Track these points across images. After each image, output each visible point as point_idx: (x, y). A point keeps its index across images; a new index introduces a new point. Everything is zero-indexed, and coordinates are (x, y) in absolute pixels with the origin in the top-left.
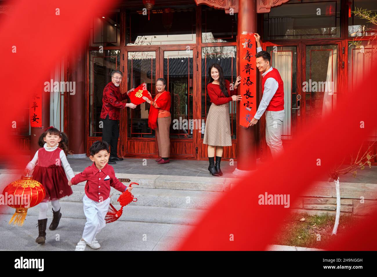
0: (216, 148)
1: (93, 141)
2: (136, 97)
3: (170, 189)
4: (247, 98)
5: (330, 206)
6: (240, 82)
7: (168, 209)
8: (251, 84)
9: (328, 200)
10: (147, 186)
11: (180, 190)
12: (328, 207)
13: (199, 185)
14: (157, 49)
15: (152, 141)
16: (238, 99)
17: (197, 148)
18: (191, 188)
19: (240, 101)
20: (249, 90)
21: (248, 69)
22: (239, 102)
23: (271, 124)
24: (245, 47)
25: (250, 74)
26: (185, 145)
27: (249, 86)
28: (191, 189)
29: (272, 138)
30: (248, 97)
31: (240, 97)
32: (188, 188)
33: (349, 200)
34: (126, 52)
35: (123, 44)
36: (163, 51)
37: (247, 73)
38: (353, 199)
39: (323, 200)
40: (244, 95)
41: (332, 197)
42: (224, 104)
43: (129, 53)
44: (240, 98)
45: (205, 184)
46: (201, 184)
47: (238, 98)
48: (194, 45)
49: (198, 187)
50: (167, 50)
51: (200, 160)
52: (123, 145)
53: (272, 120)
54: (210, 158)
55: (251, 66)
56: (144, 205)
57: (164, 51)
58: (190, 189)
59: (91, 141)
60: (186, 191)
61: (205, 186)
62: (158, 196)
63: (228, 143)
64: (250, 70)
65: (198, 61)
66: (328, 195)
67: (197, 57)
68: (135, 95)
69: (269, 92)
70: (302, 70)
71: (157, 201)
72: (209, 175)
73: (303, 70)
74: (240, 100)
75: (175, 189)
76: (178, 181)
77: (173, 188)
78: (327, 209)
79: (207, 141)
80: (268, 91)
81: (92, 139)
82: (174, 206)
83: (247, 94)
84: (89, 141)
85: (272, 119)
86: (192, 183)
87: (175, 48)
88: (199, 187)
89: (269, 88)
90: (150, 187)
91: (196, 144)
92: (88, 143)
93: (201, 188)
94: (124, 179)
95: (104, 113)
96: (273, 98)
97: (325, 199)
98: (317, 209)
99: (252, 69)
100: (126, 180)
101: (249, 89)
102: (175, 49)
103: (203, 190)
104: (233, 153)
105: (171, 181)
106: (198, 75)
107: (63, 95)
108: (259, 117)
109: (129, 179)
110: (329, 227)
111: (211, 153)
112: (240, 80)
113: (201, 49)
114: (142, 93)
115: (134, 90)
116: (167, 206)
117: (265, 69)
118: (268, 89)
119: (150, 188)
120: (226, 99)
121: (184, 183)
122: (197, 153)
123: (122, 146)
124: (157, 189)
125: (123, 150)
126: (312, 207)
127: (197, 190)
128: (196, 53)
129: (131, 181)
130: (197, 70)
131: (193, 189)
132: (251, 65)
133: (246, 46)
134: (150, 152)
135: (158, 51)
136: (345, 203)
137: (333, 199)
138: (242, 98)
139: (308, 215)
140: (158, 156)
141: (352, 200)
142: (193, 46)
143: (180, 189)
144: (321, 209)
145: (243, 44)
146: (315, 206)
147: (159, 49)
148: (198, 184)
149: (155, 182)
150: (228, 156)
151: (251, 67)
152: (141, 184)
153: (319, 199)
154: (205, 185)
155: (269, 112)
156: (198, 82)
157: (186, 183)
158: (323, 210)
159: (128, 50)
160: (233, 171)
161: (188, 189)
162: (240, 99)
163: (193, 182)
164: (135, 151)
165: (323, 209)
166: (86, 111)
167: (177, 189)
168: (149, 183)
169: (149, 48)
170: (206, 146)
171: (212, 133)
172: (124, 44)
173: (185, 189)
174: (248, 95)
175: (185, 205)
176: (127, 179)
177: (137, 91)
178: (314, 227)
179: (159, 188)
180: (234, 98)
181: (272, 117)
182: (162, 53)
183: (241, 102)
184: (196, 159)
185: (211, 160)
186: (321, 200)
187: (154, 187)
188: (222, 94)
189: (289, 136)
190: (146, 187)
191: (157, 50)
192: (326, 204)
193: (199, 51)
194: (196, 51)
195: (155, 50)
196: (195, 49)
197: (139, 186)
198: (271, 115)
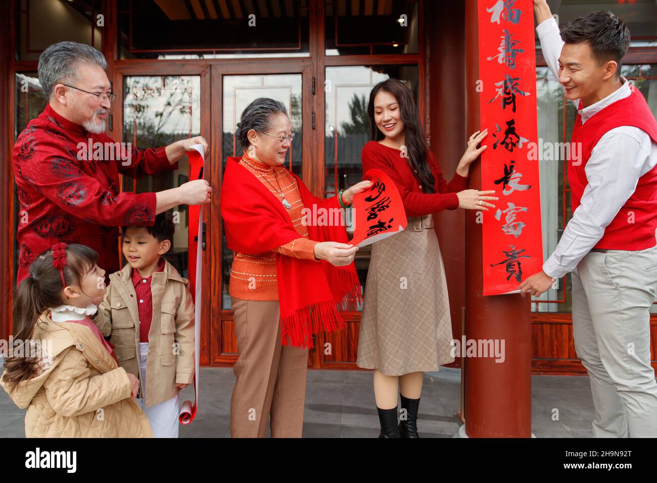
6: (482, 148)
14: (204, 71)
24: (495, 19)
35: (111, 54)
36: (221, 76)
47: (483, 198)
48: (303, 61)
50: (230, 73)
51: (322, 367)
57: (223, 75)
65: (315, 104)
67: (314, 94)
85: (615, 289)
87: (254, 68)
102: (255, 70)
106: (316, 139)
112: (482, 141)
113: (322, 71)
122: (314, 349)
128: (310, 84)
130: (314, 128)
135: (208, 76)
142: (302, 64)
147: (208, 70)
156: (315, 160)
169: (183, 65)
172: (113, 54)
182: (217, 82)
191: (204, 73)
193: (319, 76)
194: (311, 77)
195: (198, 73)
196: (308, 70)
198: (610, 273)
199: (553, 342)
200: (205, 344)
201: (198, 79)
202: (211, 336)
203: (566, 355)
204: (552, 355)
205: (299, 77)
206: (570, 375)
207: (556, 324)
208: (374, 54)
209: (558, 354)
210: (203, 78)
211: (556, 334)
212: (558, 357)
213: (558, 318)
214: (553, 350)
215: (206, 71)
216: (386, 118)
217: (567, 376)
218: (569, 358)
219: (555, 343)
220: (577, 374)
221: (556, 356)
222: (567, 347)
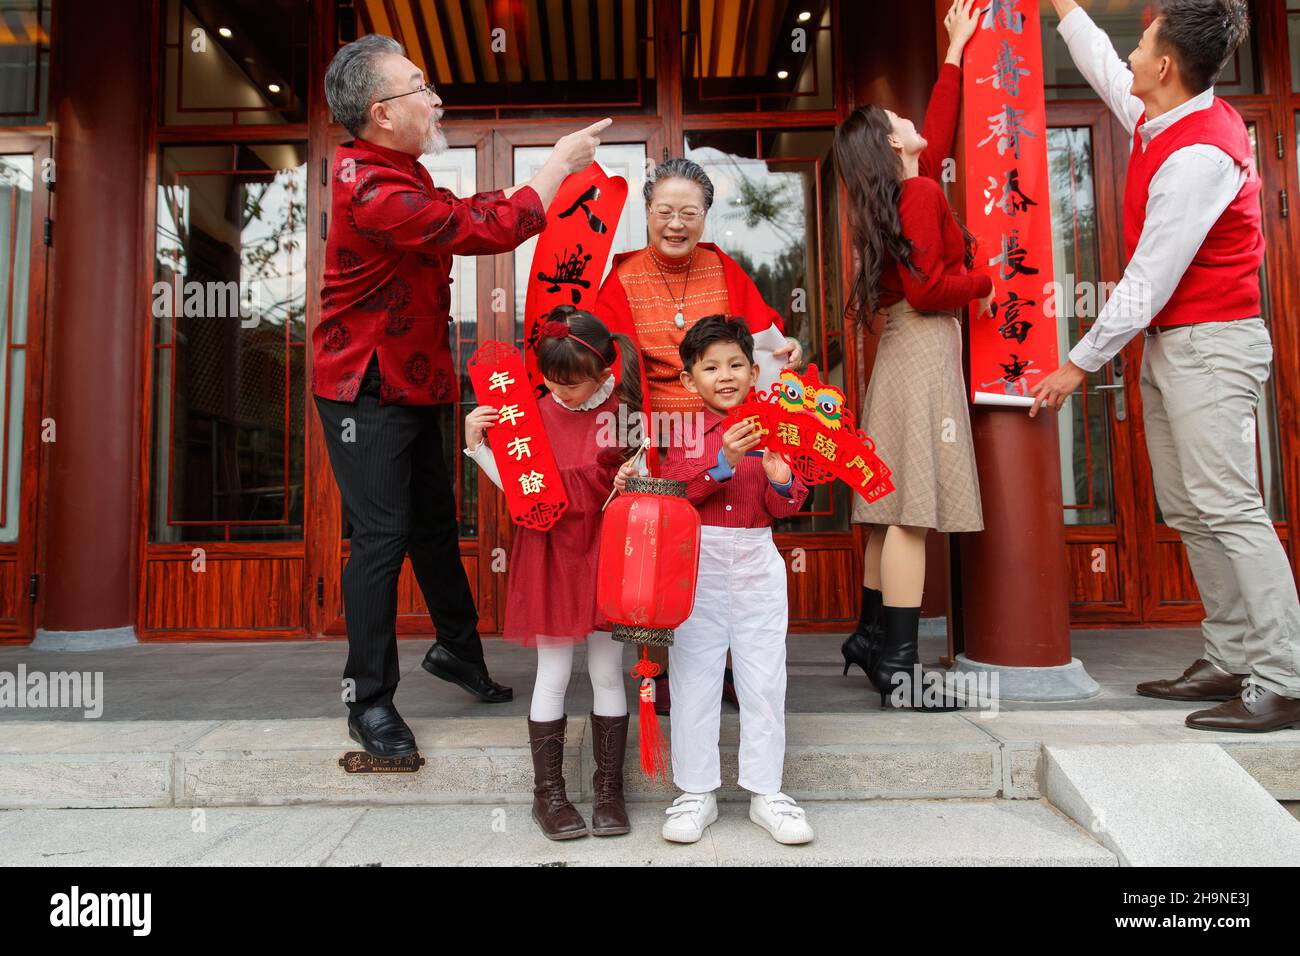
1: (169, 564)
13: (852, 763)
14: (482, 139)
23: (1205, 402)
35: (323, 113)
36: (510, 148)
45: (886, 758)
46: (865, 758)
48: (648, 122)
50: (526, 143)
52: (321, 580)
57: (514, 147)
59: (160, 565)
61: (889, 771)
81: (169, 557)
84: (151, 564)
85: (1209, 372)
88: (854, 781)
92: (144, 574)
93: (865, 783)
103: (879, 798)
107: (20, 347)
113: (679, 140)
123: (315, 585)
125: (321, 603)
127: (839, 800)
129: (429, 762)
135: (488, 148)
147: (489, 138)
152: (494, 777)
154: (891, 765)
182: (504, 157)
191: (482, 143)
193: (673, 146)
194: (662, 148)
195: (473, 143)
196: (656, 137)
197: (481, 795)
198: (1201, 352)
199: (1076, 574)
200: (489, 597)
201: (471, 153)
202: (499, 583)
203: (1099, 596)
204: (1076, 595)
205: (643, 147)
206: (1107, 628)
207: (1081, 543)
208: (763, 109)
209: (1085, 594)
210: (480, 152)
211: (1081, 561)
212: (1085, 600)
213: (1081, 534)
214: (1077, 588)
215: (486, 139)
217: (1102, 630)
218: (1104, 599)
219: (1080, 575)
220: (1119, 626)
221: (1083, 597)
222: (1100, 582)
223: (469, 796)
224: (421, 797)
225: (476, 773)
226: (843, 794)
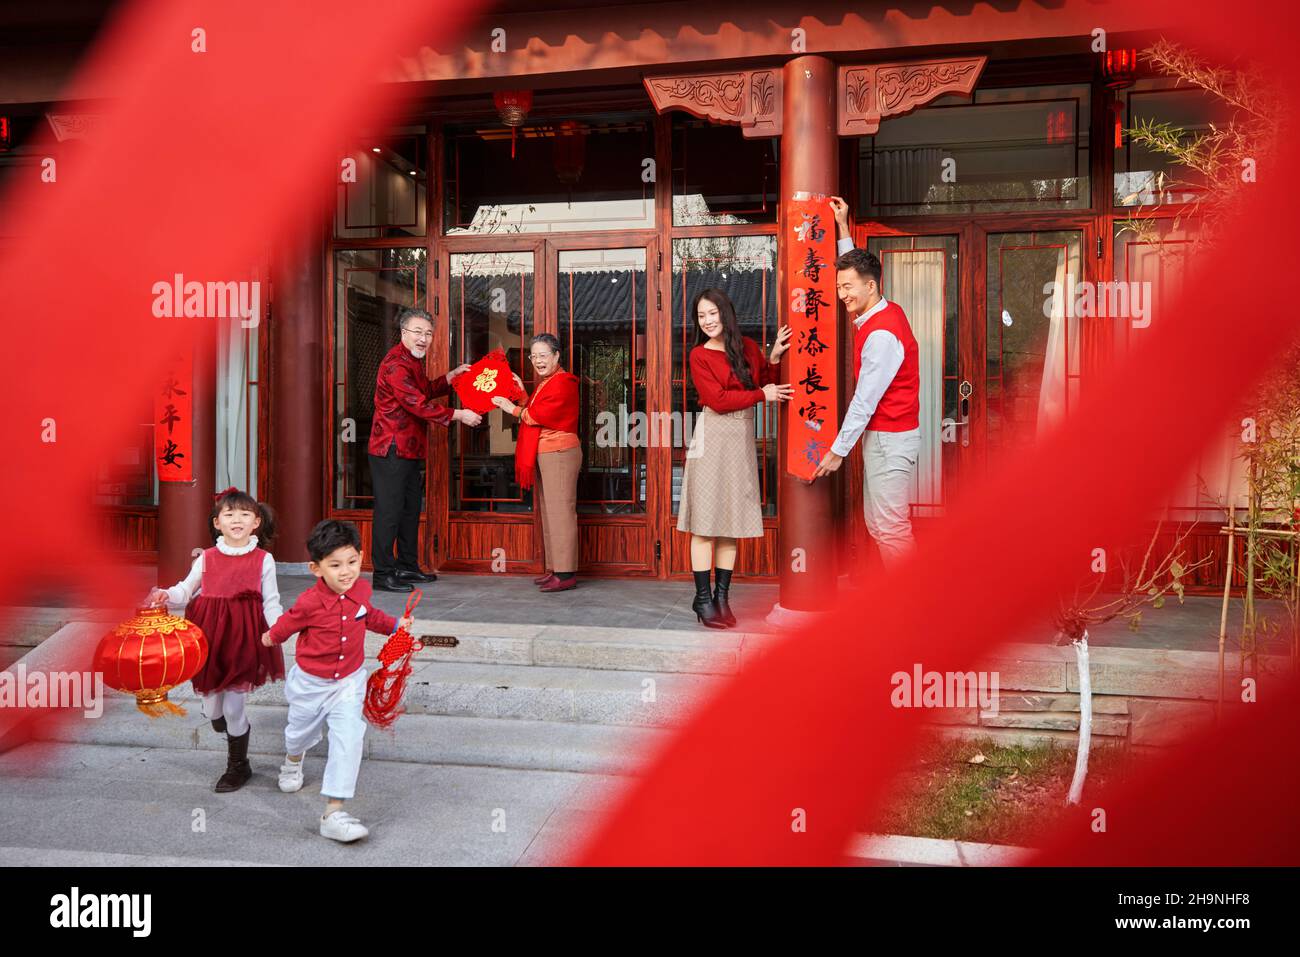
0: (717, 542)
2: (478, 389)
3: (579, 667)
4: (809, 393)
5: (1060, 719)
6: (787, 346)
7: (572, 726)
8: (821, 351)
9: (1054, 700)
10: (509, 659)
11: (607, 669)
12: (1055, 721)
13: (665, 654)
14: (538, 246)
15: (524, 522)
16: (781, 396)
17: (659, 542)
18: (640, 664)
19: (787, 401)
20: (814, 370)
21: (812, 305)
22: (784, 405)
23: (880, 472)
24: (801, 237)
25: (817, 319)
26: (623, 535)
27: (814, 355)
28: (640, 668)
29: (883, 512)
30: (811, 388)
31: (788, 388)
32: (633, 664)
33: (1119, 699)
34: (445, 255)
35: (436, 229)
36: (556, 252)
37: (808, 316)
38: (1129, 696)
39: (1038, 700)
40: (801, 383)
41: (1068, 692)
42: (741, 410)
43: (454, 258)
44: (787, 391)
45: (682, 652)
46: (671, 652)
47: (782, 391)
48: (648, 233)
49: (662, 661)
50: (566, 248)
51: (667, 580)
52: (436, 536)
53: (883, 458)
54: (697, 574)
55: (820, 296)
56: (499, 717)
57: (559, 251)
58: (636, 667)
60: (625, 673)
61: (683, 659)
62: (541, 689)
63: (752, 527)
64: (816, 308)
65: (661, 282)
66: (1056, 684)
67: (660, 270)
68: (475, 384)
69: (875, 373)
70: (974, 307)
71: (538, 702)
72: (695, 624)
73: (979, 307)
74: (787, 397)
75: (592, 666)
76: (602, 644)
77: (588, 665)
78: (1051, 727)
79: (689, 523)
80: (873, 370)
82: (590, 718)
83: (808, 381)
85: (883, 456)
86: (645, 651)
87: (593, 242)
88: (666, 663)
89: (875, 360)
90: (516, 663)
91: (655, 532)
93: (671, 664)
94: (437, 638)
95: (381, 439)
96: (886, 393)
97: (1045, 696)
98: (1020, 726)
99: (825, 305)
100: (446, 640)
101: (815, 365)
102: (594, 245)
103: (678, 672)
104: (768, 559)
105: (580, 644)
106: (662, 322)
107: (254, 383)
108: (846, 449)
109: (454, 638)
110: (1056, 781)
111: (701, 558)
112: (788, 339)
113: (669, 243)
114: (495, 380)
115: (469, 370)
116: (568, 720)
117: (862, 304)
118: (872, 363)
119: (518, 665)
120: (747, 395)
121: (619, 650)
122: (659, 557)
123: (432, 539)
124: (537, 668)
125: (436, 551)
126: (1005, 721)
127: (658, 672)
128: (656, 259)
129: (461, 643)
130: (660, 309)
131: (646, 669)
132: (821, 292)
133: (806, 237)
134: (517, 555)
135: (542, 252)
136: (1107, 708)
137: (1069, 696)
138: (793, 391)
139: (993, 745)
140: (541, 567)
141: (1127, 699)
142: (646, 236)
143: (609, 666)
144: (1032, 726)
145: (796, 230)
146: (1016, 717)
147: (542, 245)
148: (662, 651)
149: (533, 647)
150: (752, 567)
151: (821, 299)
152: (491, 652)
153: (1028, 696)
154: (684, 656)
155: (874, 433)
157: (626, 649)
158: (1040, 729)
159: (451, 250)
160: (769, 612)
161: (631, 667)
162: (788, 394)
163: (646, 647)
164: (473, 552)
165: (1039, 727)
166: (325, 434)
167: (599, 666)
168: (514, 650)
169: (515, 241)
170: (687, 537)
171: (704, 497)
172: (438, 230)
173: (624, 667)
174: (812, 384)
175: (623, 716)
176: (449, 638)
177: (480, 372)
178: (1012, 781)
179: (545, 663)
180: (771, 392)
181: (884, 449)
182: (552, 257)
183: (791, 404)
184: (656, 577)
185: (701, 579)
186: (1034, 701)
187: (531, 663)
188: (735, 382)
189: (938, 506)
190: (506, 661)
191: (537, 249)
192: (1049, 712)
193: (665, 250)
194: (657, 251)
195: (532, 249)
196: (653, 243)
197: (485, 659)
201: (531, 255)
205: (644, 250)
210: (539, 255)
215: (540, 246)
216: (708, 322)
223: (480, 660)
224: (458, 659)
225: (483, 649)
226: (660, 669)
